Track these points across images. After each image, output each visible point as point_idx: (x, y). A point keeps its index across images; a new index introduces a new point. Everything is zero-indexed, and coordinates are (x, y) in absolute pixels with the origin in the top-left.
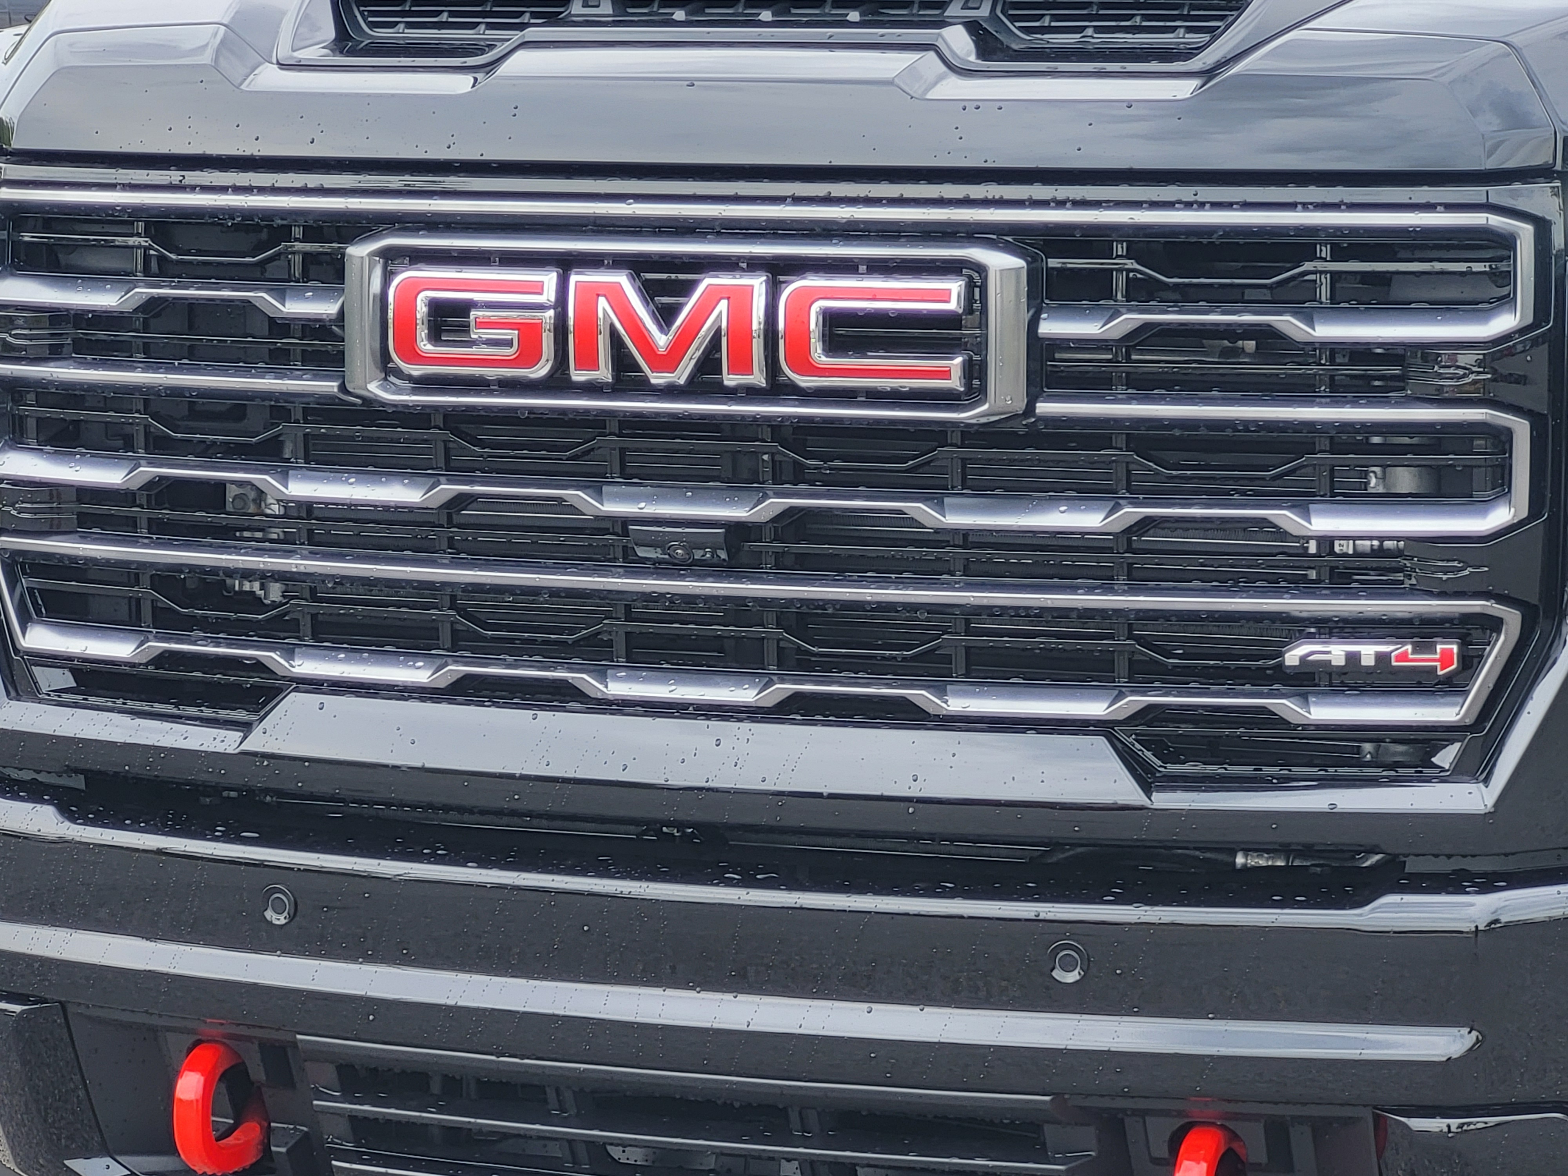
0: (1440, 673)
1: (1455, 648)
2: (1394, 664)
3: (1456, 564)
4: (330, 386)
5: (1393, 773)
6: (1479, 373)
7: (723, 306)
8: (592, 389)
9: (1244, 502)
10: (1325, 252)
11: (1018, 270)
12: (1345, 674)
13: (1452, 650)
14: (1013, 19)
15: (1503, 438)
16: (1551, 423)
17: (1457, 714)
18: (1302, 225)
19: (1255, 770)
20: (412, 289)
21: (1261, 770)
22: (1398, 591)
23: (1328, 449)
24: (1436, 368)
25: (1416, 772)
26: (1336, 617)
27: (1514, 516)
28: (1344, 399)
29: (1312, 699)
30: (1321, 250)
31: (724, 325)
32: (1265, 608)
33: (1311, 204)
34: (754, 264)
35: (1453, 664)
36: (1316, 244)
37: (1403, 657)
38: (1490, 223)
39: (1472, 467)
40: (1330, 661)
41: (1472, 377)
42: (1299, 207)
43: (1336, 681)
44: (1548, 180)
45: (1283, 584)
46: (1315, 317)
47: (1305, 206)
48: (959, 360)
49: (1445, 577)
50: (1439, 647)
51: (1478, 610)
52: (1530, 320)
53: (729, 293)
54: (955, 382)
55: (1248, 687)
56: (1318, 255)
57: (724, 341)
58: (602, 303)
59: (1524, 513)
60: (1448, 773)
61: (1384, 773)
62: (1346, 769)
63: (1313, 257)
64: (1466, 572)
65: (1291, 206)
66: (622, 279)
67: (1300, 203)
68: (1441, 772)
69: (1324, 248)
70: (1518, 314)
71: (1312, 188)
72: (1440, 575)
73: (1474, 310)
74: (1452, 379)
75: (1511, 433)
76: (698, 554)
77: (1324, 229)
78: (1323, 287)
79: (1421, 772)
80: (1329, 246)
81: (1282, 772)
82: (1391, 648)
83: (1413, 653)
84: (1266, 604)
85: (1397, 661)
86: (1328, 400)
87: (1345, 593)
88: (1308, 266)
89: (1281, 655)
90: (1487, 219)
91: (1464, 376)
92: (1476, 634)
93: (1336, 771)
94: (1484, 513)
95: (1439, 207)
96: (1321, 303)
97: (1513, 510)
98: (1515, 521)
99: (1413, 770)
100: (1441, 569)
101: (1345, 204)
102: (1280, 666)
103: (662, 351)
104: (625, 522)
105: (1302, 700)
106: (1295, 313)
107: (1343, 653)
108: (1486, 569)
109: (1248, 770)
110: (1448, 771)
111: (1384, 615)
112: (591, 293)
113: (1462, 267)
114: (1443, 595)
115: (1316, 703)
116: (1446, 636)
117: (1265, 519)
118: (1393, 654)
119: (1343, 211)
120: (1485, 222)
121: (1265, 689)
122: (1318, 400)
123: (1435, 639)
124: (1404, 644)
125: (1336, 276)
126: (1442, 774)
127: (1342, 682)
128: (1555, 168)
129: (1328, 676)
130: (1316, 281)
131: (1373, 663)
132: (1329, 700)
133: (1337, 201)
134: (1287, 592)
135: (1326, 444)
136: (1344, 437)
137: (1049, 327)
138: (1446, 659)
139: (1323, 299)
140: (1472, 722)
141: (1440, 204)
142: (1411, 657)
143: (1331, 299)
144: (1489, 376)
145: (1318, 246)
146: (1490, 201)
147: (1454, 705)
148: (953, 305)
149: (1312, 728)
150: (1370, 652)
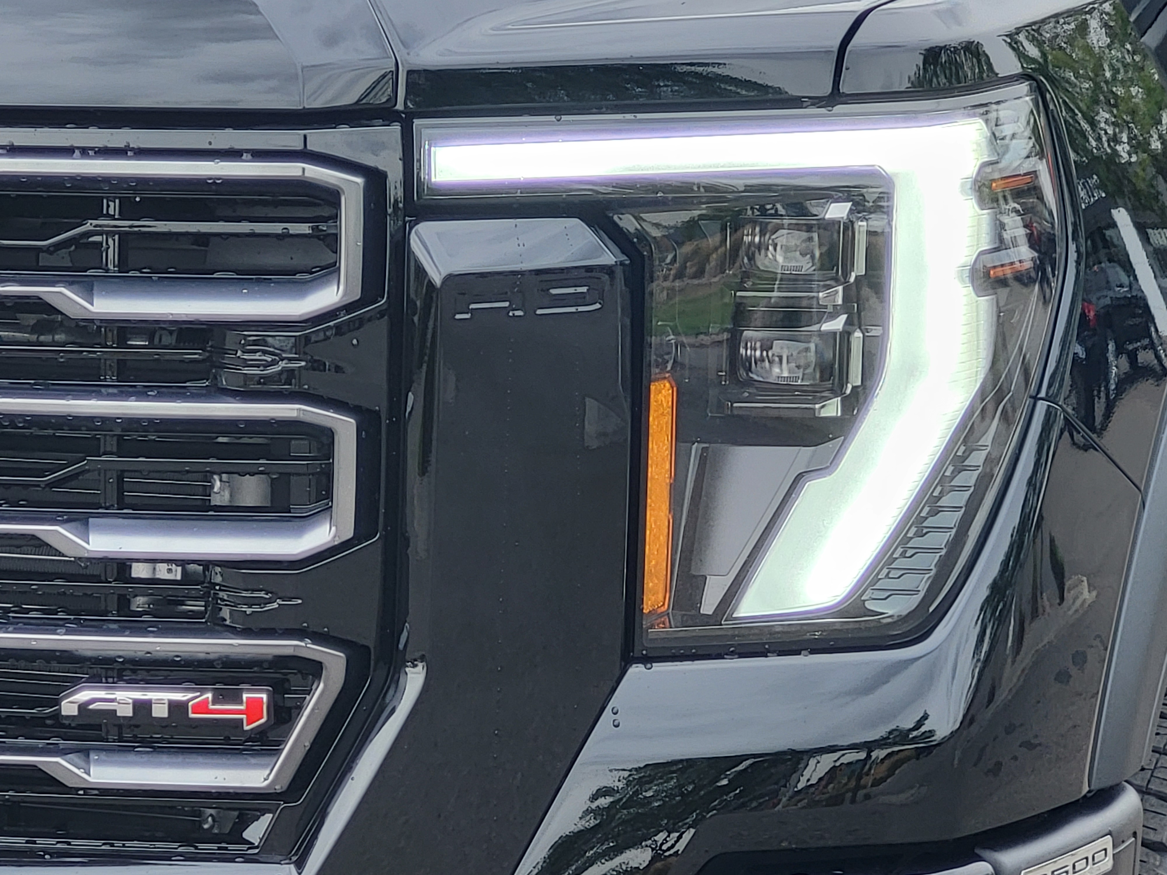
0: (247, 728)
1: (264, 696)
2: (192, 715)
3: (262, 594)
5: (192, 850)
6: (290, 360)
9: (13, 514)
10: (113, 208)
12: (137, 726)
13: (262, 698)
15: (325, 440)
16: (385, 422)
17: (265, 780)
18: (78, 175)
19: (27, 842)
21: (34, 842)
22: (197, 626)
23: (115, 450)
24: (239, 353)
25: (219, 848)
26: (120, 657)
27: (335, 537)
28: (131, 389)
29: (93, 756)
30: (108, 206)
32: (34, 645)
33: (92, 149)
35: (262, 718)
36: (102, 198)
37: (202, 707)
38: (306, 174)
39: (289, 474)
40: (115, 711)
41: (282, 364)
42: (77, 152)
43: (127, 735)
44: (386, 123)
45: (61, 616)
46: (95, 288)
47: (85, 152)
49: (249, 611)
50: (245, 696)
51: (289, 652)
52: (356, 295)
55: (21, 740)
56: (105, 212)
59: (349, 533)
60: (257, 851)
61: (180, 850)
62: (135, 843)
63: (99, 214)
64: (275, 605)
65: (67, 152)
67: (78, 148)
68: (249, 848)
69: (112, 204)
70: (342, 287)
71: (92, 130)
72: (245, 608)
73: (289, 282)
74: (258, 366)
75: (333, 433)
77: (107, 180)
78: (111, 251)
79: (226, 849)
80: (117, 201)
81: (59, 846)
82: (190, 695)
83: (214, 703)
84: (35, 640)
85: (193, 713)
86: (115, 391)
87: (130, 628)
88: (89, 225)
89: (57, 703)
90: (304, 169)
91: (273, 363)
92: (295, 680)
93: (124, 846)
94: (300, 532)
95: (245, 154)
96: (107, 271)
97: (333, 528)
98: (336, 543)
99: (215, 846)
100: (246, 601)
101: (133, 149)
102: (57, 716)
105: (83, 757)
106: (70, 283)
107: (131, 701)
108: (300, 601)
109: (19, 842)
110: (257, 847)
111: (177, 656)
113: (277, 228)
114: (247, 633)
115: (98, 762)
116: (256, 682)
117: (33, 536)
118: (190, 704)
119: (130, 158)
120: (300, 173)
121: (41, 743)
122: (103, 390)
123: (241, 687)
124: (203, 691)
125: (124, 237)
126: (250, 852)
127: (135, 736)
128: (396, 108)
129: (116, 729)
130: (101, 243)
131: (166, 715)
132: (116, 757)
133: (122, 145)
134: (63, 626)
135: (112, 444)
136: (135, 435)
138: (253, 711)
139: (111, 267)
140: (285, 788)
141: (247, 151)
142: (211, 707)
143: (119, 266)
144: (303, 364)
145: (105, 201)
146: (309, 147)
147: (263, 766)
149: (96, 792)
150: (162, 700)
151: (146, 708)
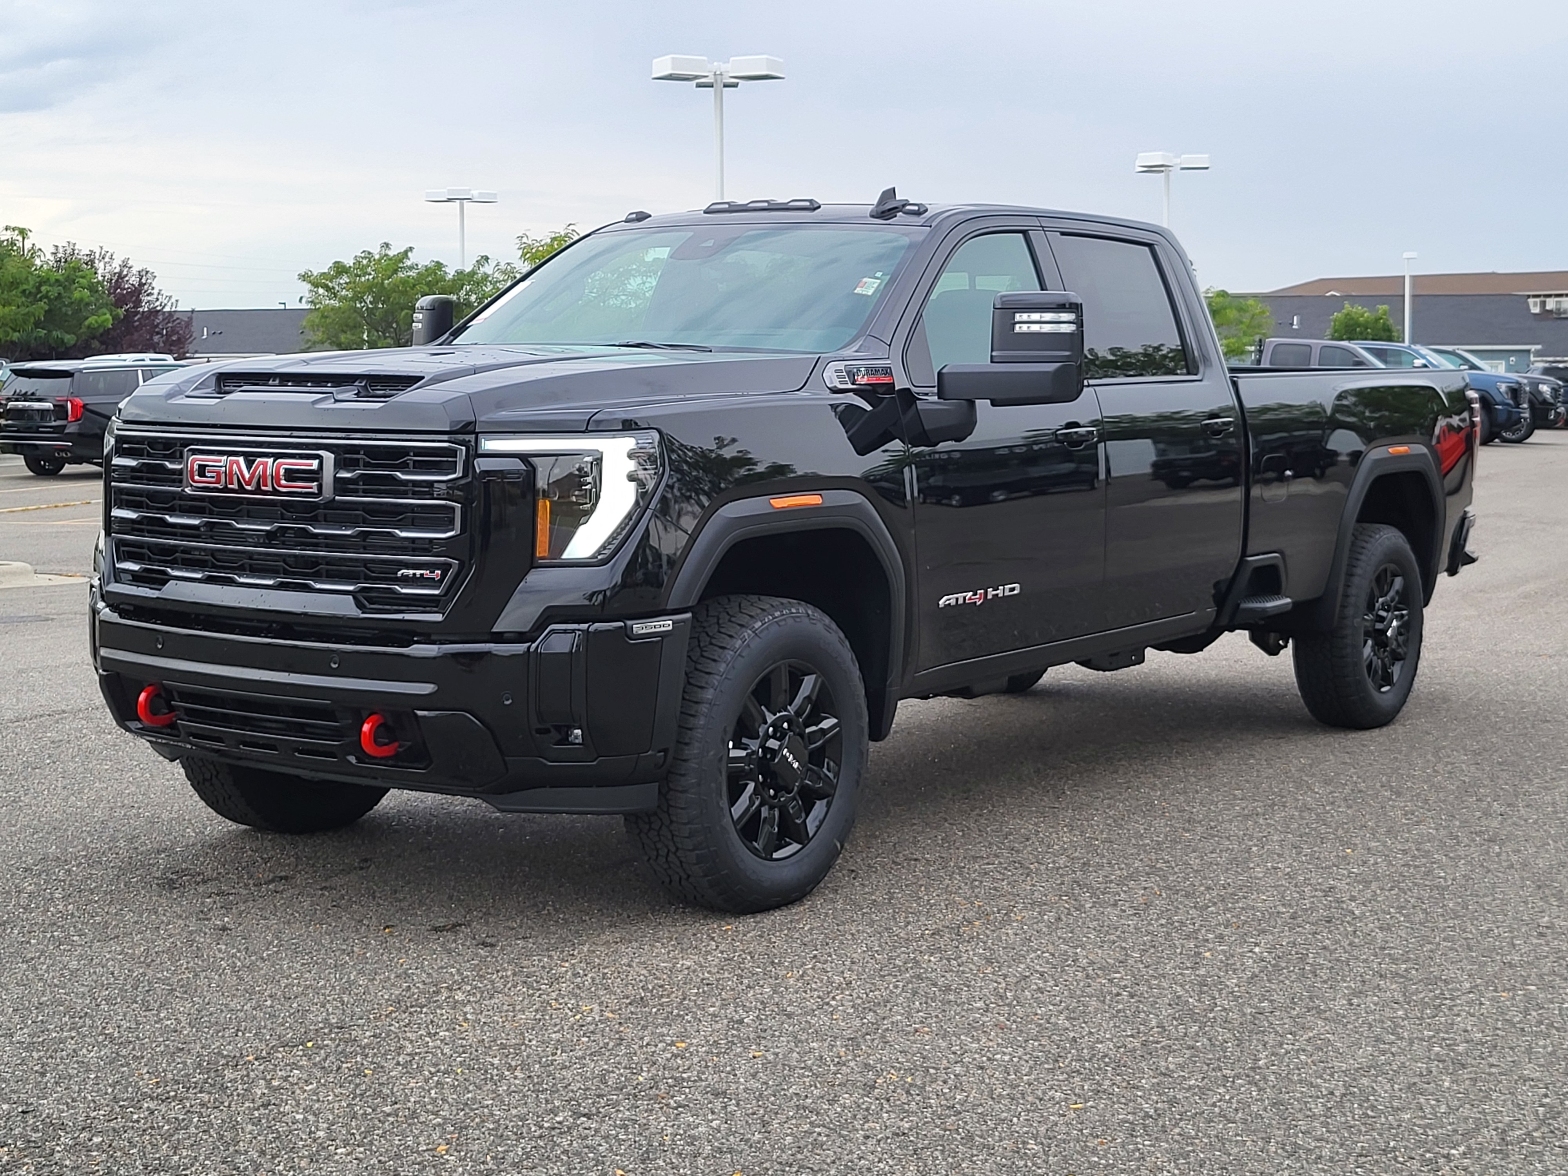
0: (436, 579)
3: (441, 547)
4: (179, 489)
6: (447, 490)
7: (262, 466)
9: (388, 527)
11: (333, 458)
15: (453, 510)
16: (465, 505)
17: (440, 592)
22: (425, 554)
26: (410, 562)
31: (262, 472)
34: (269, 455)
35: (439, 577)
37: (427, 574)
39: (446, 518)
40: (409, 575)
44: (469, 435)
46: (407, 473)
48: (316, 484)
49: (437, 551)
50: (436, 572)
51: (446, 561)
53: (263, 463)
54: (315, 490)
55: (389, 582)
57: (262, 476)
58: (235, 465)
59: (458, 532)
64: (444, 550)
66: (242, 458)
68: (433, 609)
73: (446, 472)
74: (439, 492)
75: (455, 508)
76: (261, 541)
79: (427, 609)
82: (424, 572)
83: (429, 573)
84: (393, 558)
85: (425, 576)
87: (412, 555)
89: (397, 573)
91: (443, 491)
94: (449, 532)
96: (409, 469)
98: (457, 535)
102: (397, 576)
103: (248, 479)
104: (243, 530)
105: (402, 587)
106: (402, 472)
107: (412, 573)
108: (449, 549)
111: (422, 562)
112: (233, 463)
113: (444, 459)
114: (437, 556)
115: (406, 588)
116: (437, 568)
118: (424, 574)
120: (451, 446)
121: (394, 583)
124: (427, 571)
127: (412, 582)
131: (419, 576)
132: (409, 587)
134: (398, 554)
137: (339, 475)
138: (437, 575)
140: (444, 594)
144: (450, 491)
147: (439, 589)
148: (315, 467)
149: (405, 595)
150: (418, 572)
151: (414, 574)
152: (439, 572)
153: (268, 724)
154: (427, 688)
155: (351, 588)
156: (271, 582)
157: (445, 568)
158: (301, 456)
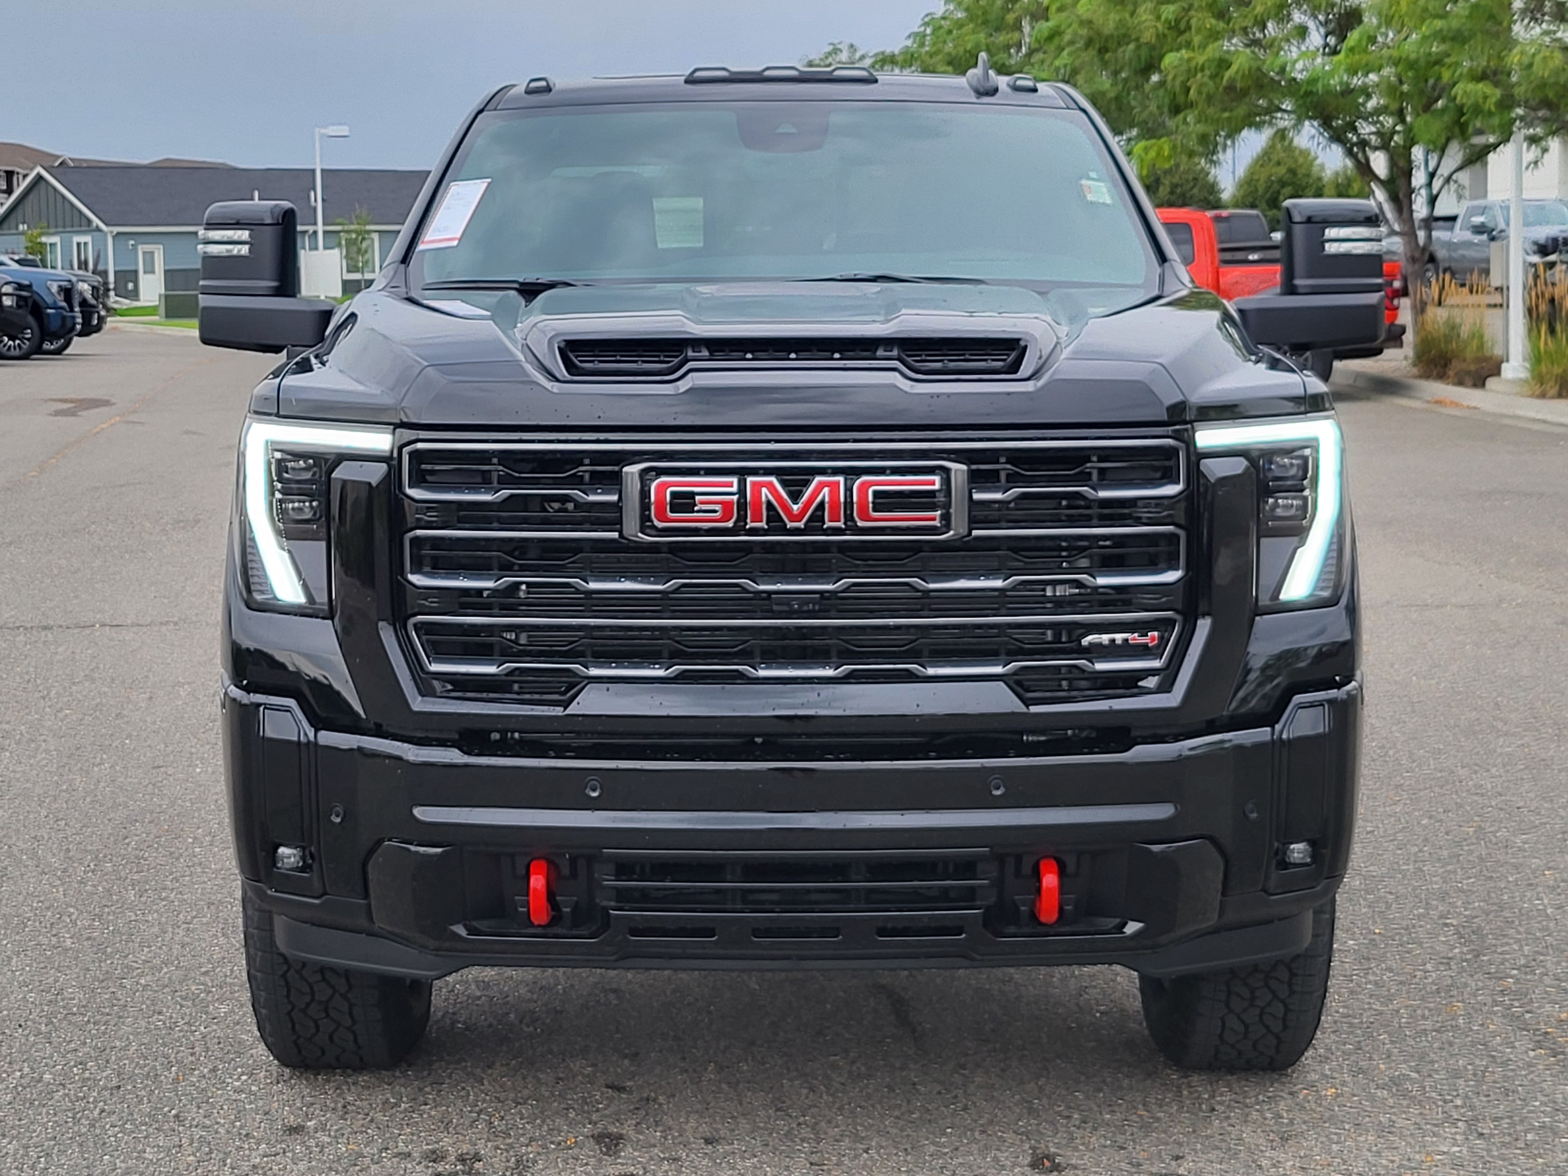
0: (1151, 646)
2: (1129, 643)
3: (1158, 596)
4: (615, 535)
7: (826, 490)
8: (754, 532)
10: (1095, 459)
11: (963, 471)
12: (1109, 648)
14: (909, 356)
15: (1174, 540)
17: (1159, 663)
20: (664, 486)
27: (1179, 575)
29: (1095, 660)
31: (827, 499)
34: (836, 471)
35: (1156, 642)
37: (1134, 639)
40: (1102, 643)
48: (939, 513)
50: (1150, 634)
51: (1166, 616)
53: (827, 484)
54: (937, 523)
55: (1068, 655)
56: (1092, 460)
57: (827, 506)
58: (764, 490)
59: (1184, 574)
60: (1151, 690)
63: (1089, 461)
64: (1163, 599)
65: (1085, 438)
66: (773, 479)
70: (1181, 484)
71: (1093, 430)
76: (805, 608)
78: (1094, 474)
80: (1096, 456)
82: (1129, 635)
83: (1138, 637)
85: (1131, 641)
88: (1089, 465)
89: (1081, 640)
90: (1170, 442)
97: (1179, 572)
98: (1180, 578)
102: (1080, 646)
103: (795, 512)
104: (770, 593)
105: (1091, 661)
106: (1089, 486)
107: (1108, 639)
108: (1171, 598)
111: (1125, 621)
112: (757, 486)
115: (1097, 662)
116: (1155, 629)
117: (1076, 580)
118: (1130, 638)
121: (1073, 656)
123: (1149, 630)
124: (1136, 633)
125: (1099, 470)
126: (1148, 691)
127: (1108, 652)
129: (1102, 650)
130: (1090, 472)
131: (1121, 643)
133: (1104, 435)
137: (977, 496)
138: (1153, 639)
139: (1094, 480)
140: (1165, 667)
142: (1137, 639)
143: (1098, 480)
144: (1173, 512)
145: (1092, 456)
148: (937, 487)
150: (1119, 637)
151: (1113, 641)
152: (1156, 633)
153: (814, 897)
154: (1162, 812)
155: (998, 670)
156: (829, 672)
157: (1165, 625)
158: (895, 471)
